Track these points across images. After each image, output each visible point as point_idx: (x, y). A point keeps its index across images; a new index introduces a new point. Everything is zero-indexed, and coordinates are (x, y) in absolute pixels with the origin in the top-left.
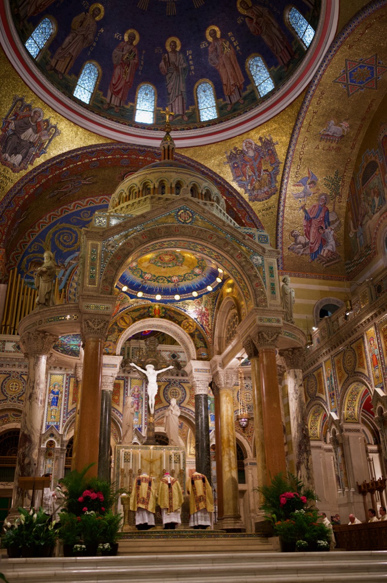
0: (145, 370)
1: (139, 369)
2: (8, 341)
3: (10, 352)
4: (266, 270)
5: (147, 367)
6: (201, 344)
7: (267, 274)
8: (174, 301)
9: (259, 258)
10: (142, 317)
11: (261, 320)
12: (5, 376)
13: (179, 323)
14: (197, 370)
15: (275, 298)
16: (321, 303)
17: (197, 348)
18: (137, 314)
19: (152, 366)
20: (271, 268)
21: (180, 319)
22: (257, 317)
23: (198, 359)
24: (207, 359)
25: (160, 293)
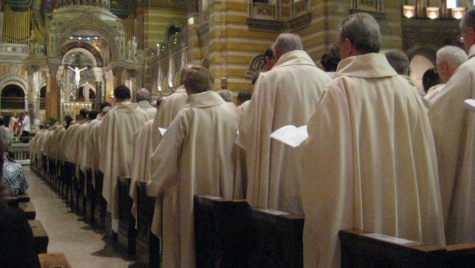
0: (74, 69)
1: (72, 69)
2: (9, 47)
3: (10, 52)
4: (120, 43)
5: (76, 68)
6: (99, 59)
7: (121, 45)
8: (87, 40)
9: (118, 38)
10: (73, 47)
11: (116, 64)
12: (9, 64)
13: (90, 50)
14: (97, 71)
15: (123, 55)
16: (170, 25)
17: (97, 61)
18: (71, 46)
19: (78, 68)
20: (122, 42)
21: (89, 48)
22: (115, 63)
23: (98, 66)
24: (102, 66)
25: (80, 37)
